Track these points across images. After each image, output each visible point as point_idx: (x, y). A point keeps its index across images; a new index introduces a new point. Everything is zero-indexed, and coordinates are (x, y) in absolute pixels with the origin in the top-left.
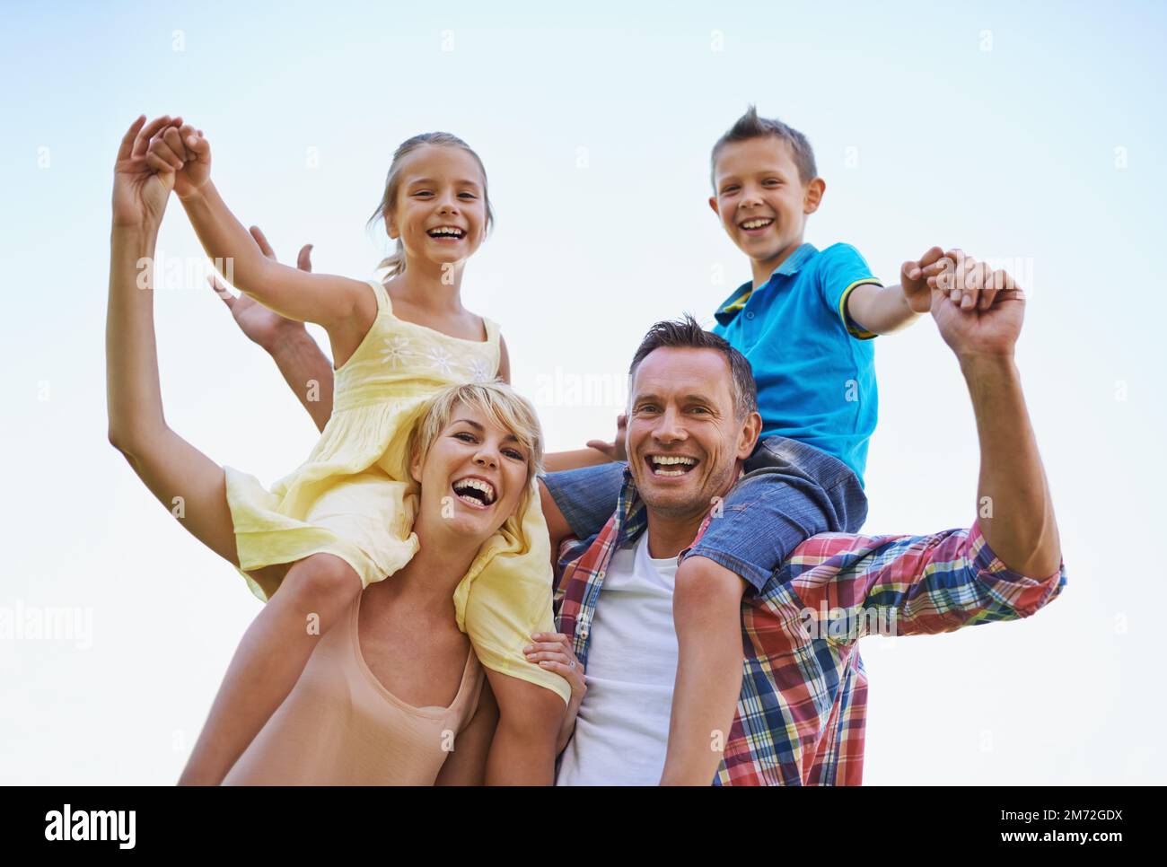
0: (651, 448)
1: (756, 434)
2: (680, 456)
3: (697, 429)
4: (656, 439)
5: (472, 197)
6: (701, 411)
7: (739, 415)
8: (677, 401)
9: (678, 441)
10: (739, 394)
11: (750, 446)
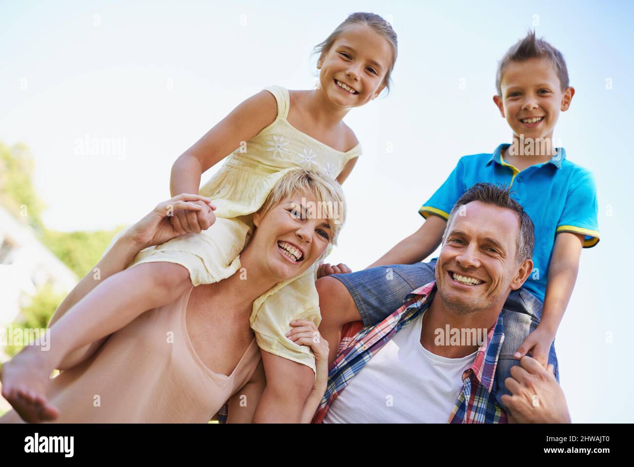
0: (453, 267)
1: (527, 275)
2: (472, 277)
3: (488, 262)
4: (458, 262)
5: (375, 73)
6: (493, 251)
7: (518, 258)
8: (479, 240)
9: (473, 268)
10: (522, 245)
11: (522, 282)
